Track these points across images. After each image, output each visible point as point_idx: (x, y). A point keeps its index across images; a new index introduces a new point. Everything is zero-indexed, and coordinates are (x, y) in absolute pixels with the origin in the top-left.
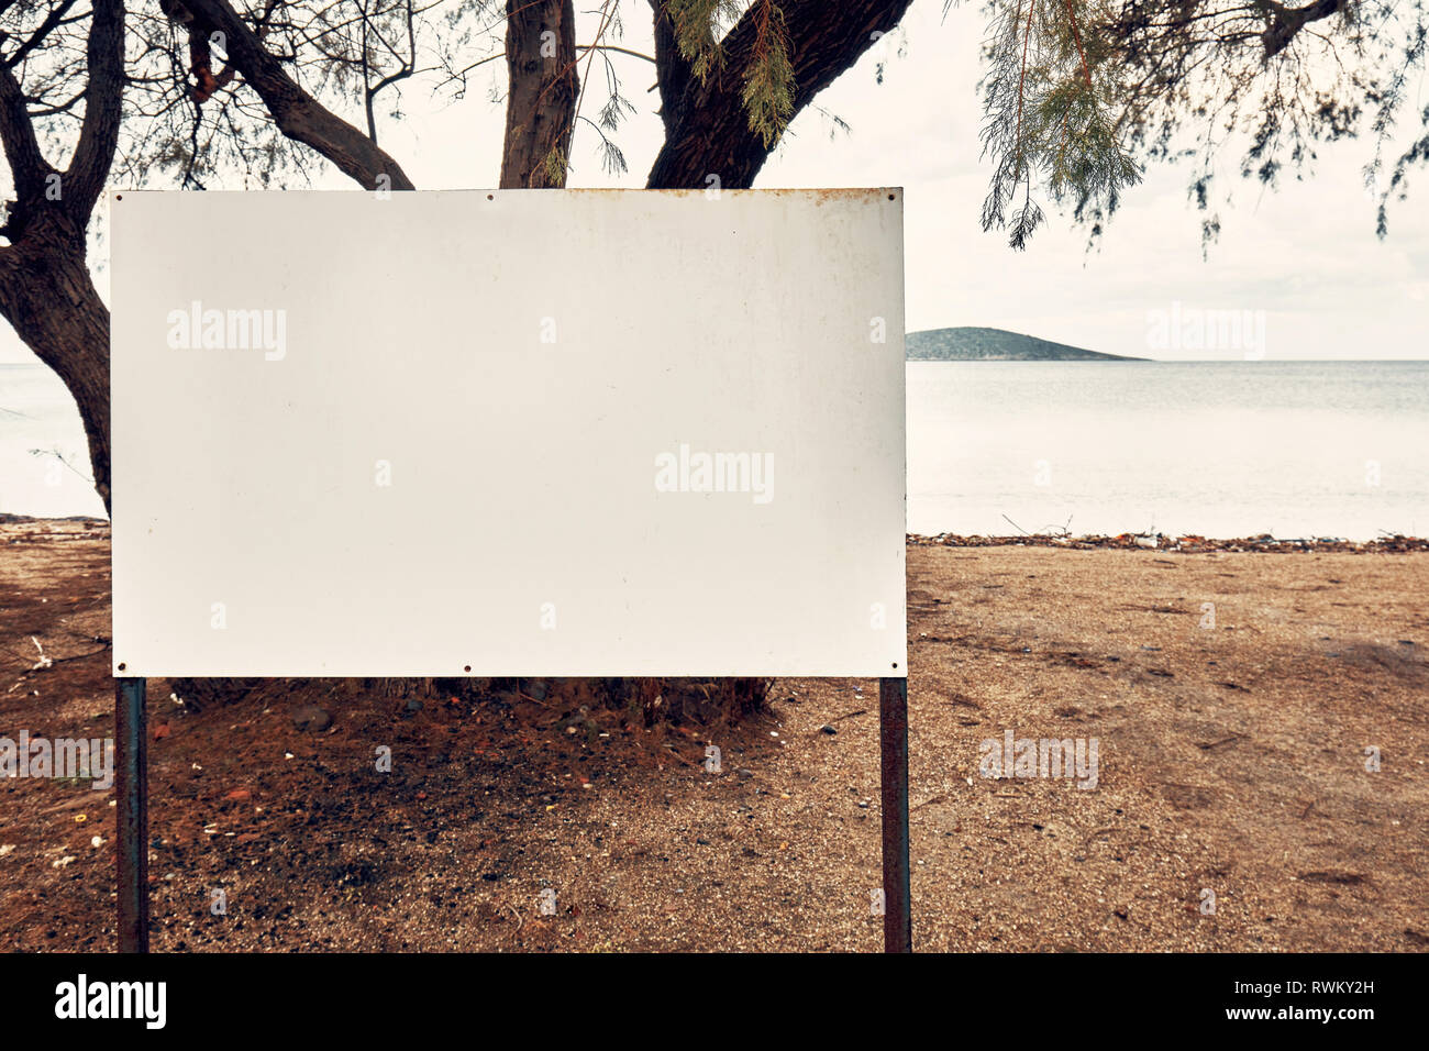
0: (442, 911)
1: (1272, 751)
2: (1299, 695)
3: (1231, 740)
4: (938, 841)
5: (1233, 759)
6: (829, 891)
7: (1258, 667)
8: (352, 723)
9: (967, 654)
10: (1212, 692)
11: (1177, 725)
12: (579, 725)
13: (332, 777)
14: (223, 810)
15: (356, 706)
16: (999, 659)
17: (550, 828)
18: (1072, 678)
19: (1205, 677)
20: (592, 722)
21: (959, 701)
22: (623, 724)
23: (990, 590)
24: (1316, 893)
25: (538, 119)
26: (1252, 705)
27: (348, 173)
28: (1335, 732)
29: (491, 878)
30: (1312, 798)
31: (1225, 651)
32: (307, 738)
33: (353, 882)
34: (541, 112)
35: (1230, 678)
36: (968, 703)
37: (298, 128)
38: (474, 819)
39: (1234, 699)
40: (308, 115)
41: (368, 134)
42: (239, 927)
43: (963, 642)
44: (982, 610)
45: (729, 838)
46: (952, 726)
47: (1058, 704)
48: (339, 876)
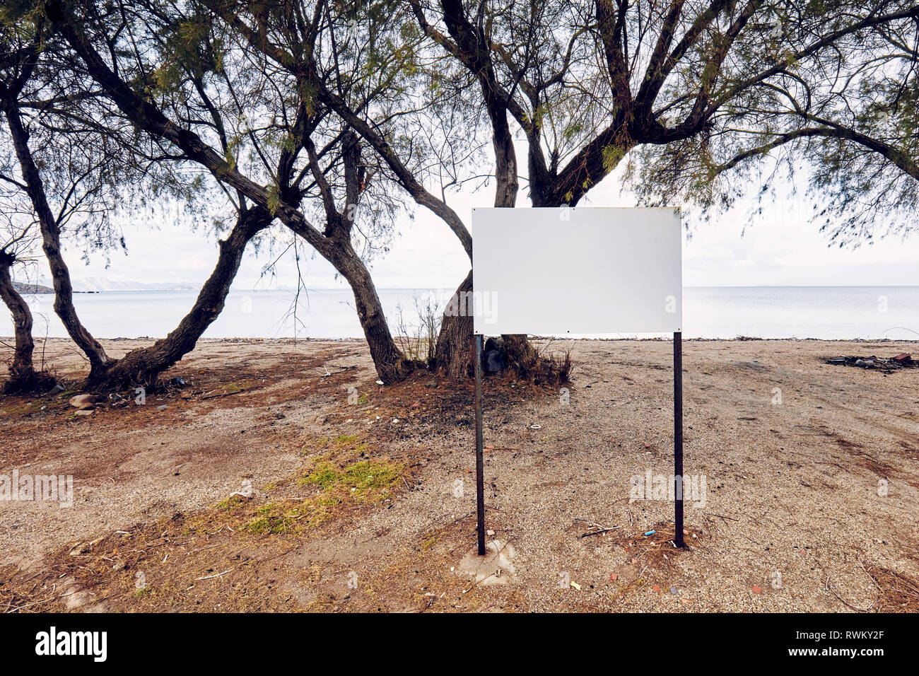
0: (494, 431)
1: (722, 389)
2: (727, 375)
3: (709, 387)
4: (633, 413)
5: (711, 392)
6: (606, 424)
7: (713, 369)
8: (444, 385)
9: (624, 367)
10: (701, 375)
11: (692, 384)
12: (515, 385)
13: (444, 400)
14: (413, 409)
15: (444, 381)
16: (634, 367)
17: (516, 410)
18: (659, 372)
19: (697, 371)
20: (519, 384)
21: (625, 378)
22: (528, 384)
23: (624, 350)
24: (743, 422)
25: (506, 196)
26: (713, 378)
27: (438, 215)
28: (739, 385)
29: (505, 423)
30: (736, 401)
31: (702, 365)
32: (430, 390)
33: (464, 425)
34: (507, 194)
35: (705, 371)
36: (628, 379)
37: (422, 200)
38: (493, 409)
39: (707, 376)
40: (425, 196)
41: (442, 201)
42: (434, 436)
43: (621, 363)
44: (623, 355)
45: (571, 412)
46: (626, 385)
47: (656, 379)
48: (458, 424)
